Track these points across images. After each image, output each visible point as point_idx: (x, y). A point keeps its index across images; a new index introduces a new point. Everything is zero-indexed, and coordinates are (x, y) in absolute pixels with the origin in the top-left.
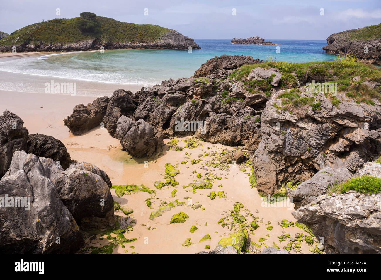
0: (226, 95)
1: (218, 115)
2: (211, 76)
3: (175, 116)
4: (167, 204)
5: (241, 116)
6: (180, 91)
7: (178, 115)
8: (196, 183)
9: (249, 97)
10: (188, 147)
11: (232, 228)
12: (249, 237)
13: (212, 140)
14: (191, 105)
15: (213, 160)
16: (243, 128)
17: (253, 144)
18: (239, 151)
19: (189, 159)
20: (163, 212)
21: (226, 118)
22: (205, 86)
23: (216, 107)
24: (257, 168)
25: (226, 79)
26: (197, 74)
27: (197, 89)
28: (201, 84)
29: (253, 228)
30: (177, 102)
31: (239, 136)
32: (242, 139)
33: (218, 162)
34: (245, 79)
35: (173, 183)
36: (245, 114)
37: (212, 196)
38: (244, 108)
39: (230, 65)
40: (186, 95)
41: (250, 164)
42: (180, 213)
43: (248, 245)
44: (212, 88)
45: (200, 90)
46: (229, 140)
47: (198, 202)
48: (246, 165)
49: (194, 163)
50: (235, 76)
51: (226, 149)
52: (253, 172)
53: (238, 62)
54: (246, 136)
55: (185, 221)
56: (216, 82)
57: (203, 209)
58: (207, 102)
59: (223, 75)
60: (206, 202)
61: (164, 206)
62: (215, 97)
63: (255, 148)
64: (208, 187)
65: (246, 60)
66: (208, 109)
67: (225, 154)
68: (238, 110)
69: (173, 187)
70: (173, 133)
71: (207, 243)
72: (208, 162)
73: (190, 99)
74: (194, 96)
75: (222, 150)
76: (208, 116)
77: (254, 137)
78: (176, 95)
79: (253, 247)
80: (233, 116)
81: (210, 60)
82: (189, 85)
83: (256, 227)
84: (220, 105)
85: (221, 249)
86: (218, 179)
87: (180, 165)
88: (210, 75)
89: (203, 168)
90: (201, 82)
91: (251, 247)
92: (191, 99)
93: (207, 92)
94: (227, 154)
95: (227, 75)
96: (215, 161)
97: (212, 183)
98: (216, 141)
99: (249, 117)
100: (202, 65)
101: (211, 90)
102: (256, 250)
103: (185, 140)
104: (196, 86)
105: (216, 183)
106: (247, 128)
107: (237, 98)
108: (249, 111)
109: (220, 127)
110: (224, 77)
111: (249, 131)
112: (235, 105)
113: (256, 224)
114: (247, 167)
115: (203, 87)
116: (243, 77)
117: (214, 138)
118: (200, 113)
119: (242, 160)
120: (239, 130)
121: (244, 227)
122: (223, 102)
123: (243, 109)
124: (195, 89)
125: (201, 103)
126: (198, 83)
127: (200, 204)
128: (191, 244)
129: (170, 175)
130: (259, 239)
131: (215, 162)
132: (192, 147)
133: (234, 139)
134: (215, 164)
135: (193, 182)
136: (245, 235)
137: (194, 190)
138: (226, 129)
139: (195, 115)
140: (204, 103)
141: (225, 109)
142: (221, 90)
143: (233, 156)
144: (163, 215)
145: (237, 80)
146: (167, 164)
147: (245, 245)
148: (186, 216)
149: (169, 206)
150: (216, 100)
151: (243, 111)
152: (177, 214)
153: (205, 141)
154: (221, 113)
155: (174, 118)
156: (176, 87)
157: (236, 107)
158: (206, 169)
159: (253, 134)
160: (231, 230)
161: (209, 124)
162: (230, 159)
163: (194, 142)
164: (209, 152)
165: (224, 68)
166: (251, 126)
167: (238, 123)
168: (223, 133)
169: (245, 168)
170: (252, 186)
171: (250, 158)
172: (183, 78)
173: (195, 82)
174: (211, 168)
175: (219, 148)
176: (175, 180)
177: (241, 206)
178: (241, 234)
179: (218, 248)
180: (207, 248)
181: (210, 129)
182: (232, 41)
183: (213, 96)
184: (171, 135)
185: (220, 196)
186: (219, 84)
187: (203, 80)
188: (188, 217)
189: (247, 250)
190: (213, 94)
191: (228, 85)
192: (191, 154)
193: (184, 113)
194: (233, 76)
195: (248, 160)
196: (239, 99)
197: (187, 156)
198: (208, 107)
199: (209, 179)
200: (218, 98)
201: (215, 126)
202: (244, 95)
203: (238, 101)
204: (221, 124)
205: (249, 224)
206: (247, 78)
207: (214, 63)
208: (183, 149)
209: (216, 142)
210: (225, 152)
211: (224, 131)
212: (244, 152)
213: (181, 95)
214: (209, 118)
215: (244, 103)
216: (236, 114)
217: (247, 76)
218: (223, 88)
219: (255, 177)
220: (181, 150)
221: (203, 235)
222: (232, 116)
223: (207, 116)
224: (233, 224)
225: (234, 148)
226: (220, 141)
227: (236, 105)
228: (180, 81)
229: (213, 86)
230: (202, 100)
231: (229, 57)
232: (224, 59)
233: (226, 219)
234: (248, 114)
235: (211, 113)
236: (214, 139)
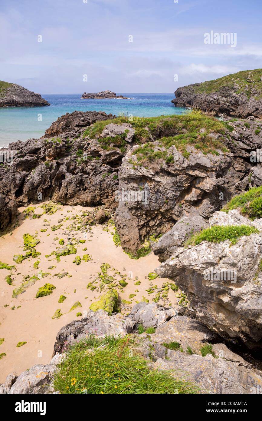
0: (81, 155)
1: (74, 176)
2: (64, 135)
3: (27, 181)
4: (30, 278)
5: (99, 175)
6: (30, 153)
7: (32, 180)
8: (59, 250)
9: (105, 154)
10: (47, 213)
11: (101, 290)
12: (119, 296)
13: (71, 203)
14: (44, 168)
15: (75, 223)
16: (102, 187)
17: (113, 202)
18: (99, 212)
19: (49, 225)
20: (27, 287)
21: (83, 178)
22: (57, 146)
23: (71, 168)
24: (119, 227)
25: (79, 137)
26: (48, 133)
27: (49, 150)
28: (54, 144)
29: (122, 286)
30: (29, 166)
31: (98, 195)
32: (102, 198)
33: (80, 225)
34: (99, 136)
35: (35, 254)
36: (102, 173)
37: (77, 262)
38: (101, 166)
39: (82, 122)
40: (38, 157)
41: (112, 223)
42: (46, 285)
43: (119, 304)
44: (65, 148)
45: (53, 151)
46: (89, 201)
47: (63, 270)
48: (108, 224)
49: (54, 229)
50: (88, 134)
51: (87, 210)
52: (116, 230)
53: (90, 118)
54: (106, 195)
55: (52, 292)
56: (69, 141)
57: (69, 276)
58: (62, 163)
59: (76, 133)
60: (72, 269)
61: (27, 281)
62: (70, 157)
63: (116, 206)
64: (72, 253)
65: (98, 116)
66: (63, 170)
67: (86, 216)
68: (95, 169)
69: (34, 259)
70: (28, 200)
71: (78, 310)
72: (70, 227)
73: (42, 162)
74: (47, 158)
75: (82, 212)
76: (65, 178)
77: (113, 195)
78: (27, 158)
79: (124, 305)
80: (91, 175)
81: (61, 117)
82: (40, 146)
83: (124, 285)
84: (76, 165)
85: (92, 315)
86: (81, 242)
87: (40, 233)
88: (62, 134)
89: (65, 234)
90: (53, 142)
91: (122, 306)
92: (44, 162)
93: (61, 153)
94: (88, 215)
95: (80, 132)
96: (76, 224)
97: (76, 247)
98: (75, 203)
99: (107, 175)
100: (53, 123)
101: (65, 150)
102: (127, 308)
103: (42, 206)
104: (47, 147)
105: (79, 248)
106: (106, 187)
107: (92, 156)
108: (106, 169)
109: (78, 188)
110: (77, 135)
111: (108, 189)
112: (91, 164)
113: (124, 281)
114: (110, 226)
115: (56, 148)
116: (97, 134)
117: (73, 200)
118: (55, 175)
119: (104, 220)
120: (98, 189)
121: (113, 287)
122: (79, 162)
123: (99, 167)
124: (47, 150)
125: (55, 165)
126: (49, 143)
127: (65, 271)
128: (61, 315)
129: (30, 246)
130: (129, 295)
131: (77, 226)
132: (50, 212)
133: (94, 199)
134: (77, 228)
135: (56, 250)
136: (115, 295)
137: (58, 258)
138: (85, 190)
139: (50, 178)
140: (58, 165)
141: (82, 168)
142: (75, 150)
143: (95, 217)
144: (27, 290)
145: (90, 138)
146: (26, 235)
147: (117, 304)
148: (52, 287)
149: (32, 280)
150: (71, 160)
151: (100, 170)
152: (42, 287)
153: (64, 205)
154: (77, 173)
155: (27, 184)
156: (25, 150)
157: (92, 166)
158: (68, 234)
159: (112, 192)
160: (101, 292)
161: (66, 187)
162: (92, 221)
163: (52, 206)
164: (69, 215)
165: (77, 126)
166: (109, 184)
167: (96, 182)
168: (81, 195)
169: (108, 228)
170: (117, 245)
171: (112, 217)
172: (32, 139)
173: (46, 142)
174: (74, 232)
175: (79, 210)
176: (36, 251)
177: (108, 267)
178: (111, 294)
179: (90, 314)
180: (79, 316)
181: (68, 191)
182: (83, 96)
183: (67, 156)
184: (27, 202)
185: (86, 260)
186: (72, 143)
187: (55, 140)
188: (55, 287)
189: (119, 309)
190: (67, 154)
191: (82, 143)
192: (50, 220)
193: (38, 178)
194: (86, 134)
195: (110, 219)
196: (94, 157)
197: (46, 223)
198: (63, 168)
199: (72, 244)
200: (73, 158)
201: (72, 188)
202: (99, 152)
203: (94, 160)
204: (79, 185)
205: (118, 283)
206: (101, 135)
207: (66, 121)
208: (41, 215)
209: (76, 205)
210: (86, 214)
211: (82, 192)
212: (105, 212)
213: (32, 158)
214: (65, 180)
215: (100, 161)
216: (94, 173)
217: (101, 133)
218: (77, 147)
219: (119, 235)
220: (39, 217)
221: (73, 303)
222: (89, 175)
223: (63, 178)
224: (102, 286)
225: (95, 208)
226: (79, 203)
227: (93, 164)
228: (29, 142)
229: (66, 145)
230: (56, 161)
231: (80, 113)
232: (75, 116)
233: (95, 282)
234: (105, 172)
235: (67, 174)
236: (73, 202)
